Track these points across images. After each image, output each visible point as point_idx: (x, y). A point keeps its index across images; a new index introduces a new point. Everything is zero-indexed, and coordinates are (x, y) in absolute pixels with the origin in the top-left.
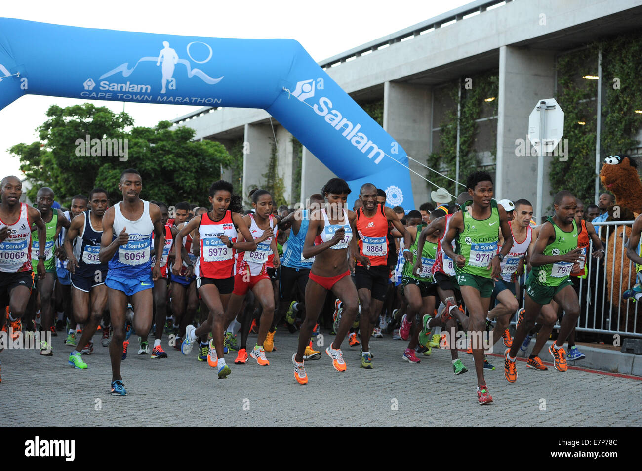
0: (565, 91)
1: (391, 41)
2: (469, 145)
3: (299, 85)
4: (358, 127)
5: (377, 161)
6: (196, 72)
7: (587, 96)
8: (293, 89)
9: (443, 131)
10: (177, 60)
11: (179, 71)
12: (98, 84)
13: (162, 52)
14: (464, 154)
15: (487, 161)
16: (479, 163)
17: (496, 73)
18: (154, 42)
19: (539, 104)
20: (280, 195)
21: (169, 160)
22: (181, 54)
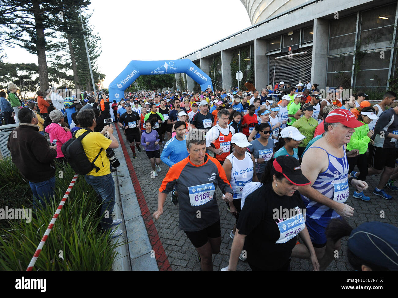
0: (233, 59)
1: (200, 50)
2: (216, 70)
3: (191, 68)
4: (202, 75)
5: (206, 81)
6: (172, 67)
7: (237, 59)
8: (190, 69)
9: (211, 67)
10: (168, 66)
11: (169, 67)
12: (154, 72)
13: (165, 64)
14: (215, 71)
15: (220, 72)
16: (218, 73)
17: (221, 56)
18: (163, 62)
19: (238, 72)
20: (183, 80)
21: (164, 78)
22: (169, 64)
